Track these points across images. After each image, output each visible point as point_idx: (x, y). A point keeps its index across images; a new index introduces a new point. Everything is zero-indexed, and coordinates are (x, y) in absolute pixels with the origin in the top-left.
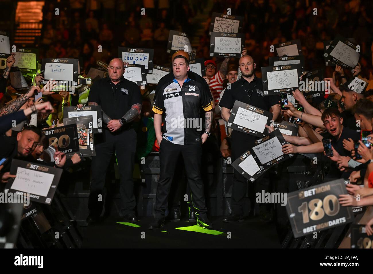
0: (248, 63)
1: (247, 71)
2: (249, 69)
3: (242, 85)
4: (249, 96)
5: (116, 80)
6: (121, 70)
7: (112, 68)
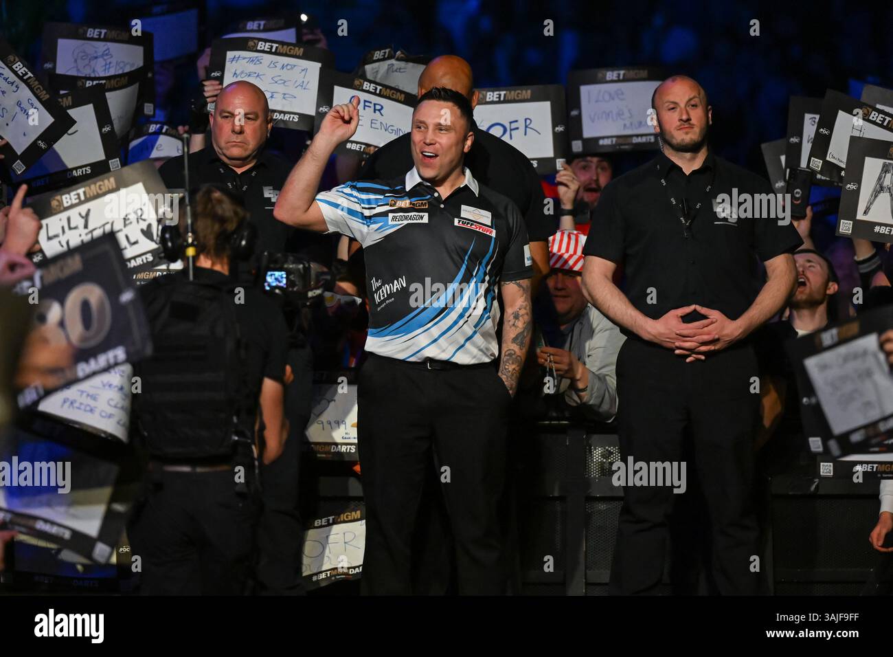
0: (690, 100)
1: (687, 130)
2: (691, 122)
3: (663, 181)
4: (687, 222)
5: (243, 160)
6: (258, 122)
7: (227, 117)
